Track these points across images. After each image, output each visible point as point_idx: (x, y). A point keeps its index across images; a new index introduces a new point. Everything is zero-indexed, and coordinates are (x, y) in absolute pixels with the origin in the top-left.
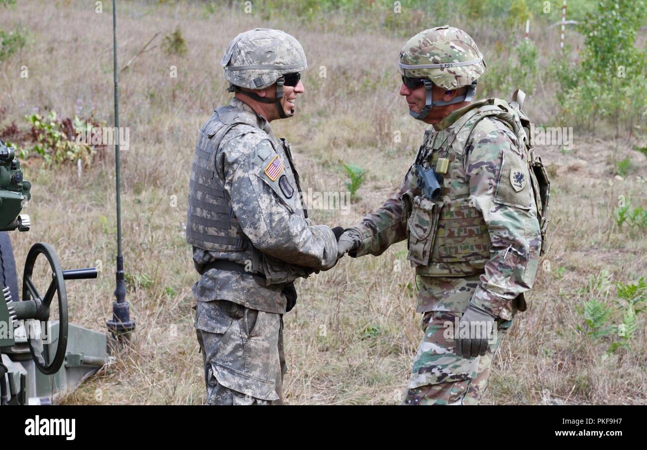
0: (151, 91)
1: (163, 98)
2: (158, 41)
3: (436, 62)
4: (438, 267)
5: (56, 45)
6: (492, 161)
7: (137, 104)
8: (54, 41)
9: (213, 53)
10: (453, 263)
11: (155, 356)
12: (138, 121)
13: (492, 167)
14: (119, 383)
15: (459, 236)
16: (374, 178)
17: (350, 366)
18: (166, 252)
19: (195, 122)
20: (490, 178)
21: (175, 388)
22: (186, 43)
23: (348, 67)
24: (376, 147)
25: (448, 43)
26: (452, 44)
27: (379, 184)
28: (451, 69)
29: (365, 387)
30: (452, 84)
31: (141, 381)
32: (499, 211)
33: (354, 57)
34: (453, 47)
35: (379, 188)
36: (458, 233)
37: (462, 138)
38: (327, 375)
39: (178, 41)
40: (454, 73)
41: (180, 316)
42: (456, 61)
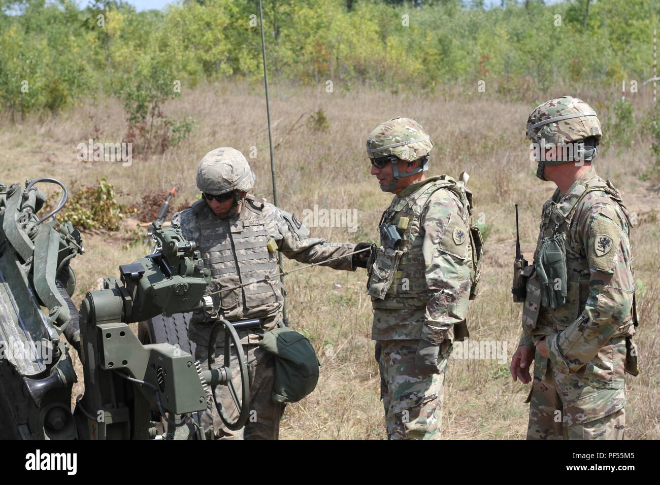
0: (301, 164)
1: (312, 170)
2: (304, 119)
3: (398, 142)
4: (395, 301)
5: (217, 129)
6: (442, 219)
7: (290, 177)
8: (215, 125)
9: (351, 128)
10: (407, 298)
11: (320, 402)
12: (292, 192)
13: (441, 224)
14: (291, 427)
15: (415, 277)
16: (497, 231)
17: (487, 403)
18: (323, 308)
19: (341, 190)
20: (438, 231)
21: (339, 431)
22: (328, 120)
23: (469, 132)
24: (498, 203)
25: (404, 126)
26: (407, 127)
27: (503, 236)
28: (409, 145)
29: (502, 421)
30: (413, 157)
31: (309, 425)
32: (441, 258)
33: (474, 122)
34: (408, 129)
35: (502, 240)
36: (414, 275)
37: (421, 202)
38: (468, 411)
39: (321, 120)
40: (413, 148)
41: (338, 366)
42: (412, 139)
